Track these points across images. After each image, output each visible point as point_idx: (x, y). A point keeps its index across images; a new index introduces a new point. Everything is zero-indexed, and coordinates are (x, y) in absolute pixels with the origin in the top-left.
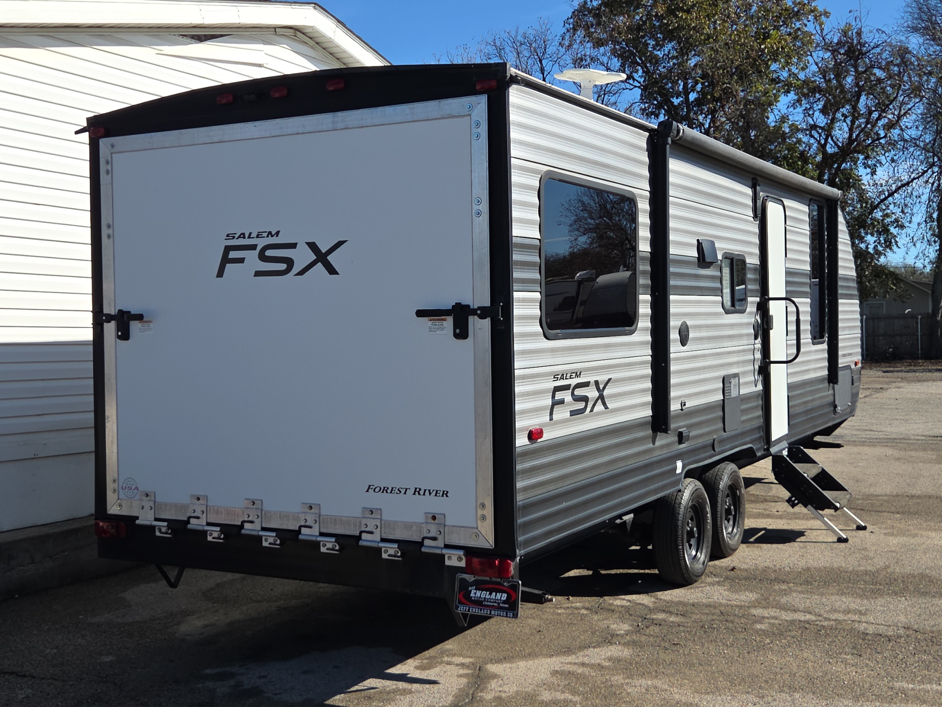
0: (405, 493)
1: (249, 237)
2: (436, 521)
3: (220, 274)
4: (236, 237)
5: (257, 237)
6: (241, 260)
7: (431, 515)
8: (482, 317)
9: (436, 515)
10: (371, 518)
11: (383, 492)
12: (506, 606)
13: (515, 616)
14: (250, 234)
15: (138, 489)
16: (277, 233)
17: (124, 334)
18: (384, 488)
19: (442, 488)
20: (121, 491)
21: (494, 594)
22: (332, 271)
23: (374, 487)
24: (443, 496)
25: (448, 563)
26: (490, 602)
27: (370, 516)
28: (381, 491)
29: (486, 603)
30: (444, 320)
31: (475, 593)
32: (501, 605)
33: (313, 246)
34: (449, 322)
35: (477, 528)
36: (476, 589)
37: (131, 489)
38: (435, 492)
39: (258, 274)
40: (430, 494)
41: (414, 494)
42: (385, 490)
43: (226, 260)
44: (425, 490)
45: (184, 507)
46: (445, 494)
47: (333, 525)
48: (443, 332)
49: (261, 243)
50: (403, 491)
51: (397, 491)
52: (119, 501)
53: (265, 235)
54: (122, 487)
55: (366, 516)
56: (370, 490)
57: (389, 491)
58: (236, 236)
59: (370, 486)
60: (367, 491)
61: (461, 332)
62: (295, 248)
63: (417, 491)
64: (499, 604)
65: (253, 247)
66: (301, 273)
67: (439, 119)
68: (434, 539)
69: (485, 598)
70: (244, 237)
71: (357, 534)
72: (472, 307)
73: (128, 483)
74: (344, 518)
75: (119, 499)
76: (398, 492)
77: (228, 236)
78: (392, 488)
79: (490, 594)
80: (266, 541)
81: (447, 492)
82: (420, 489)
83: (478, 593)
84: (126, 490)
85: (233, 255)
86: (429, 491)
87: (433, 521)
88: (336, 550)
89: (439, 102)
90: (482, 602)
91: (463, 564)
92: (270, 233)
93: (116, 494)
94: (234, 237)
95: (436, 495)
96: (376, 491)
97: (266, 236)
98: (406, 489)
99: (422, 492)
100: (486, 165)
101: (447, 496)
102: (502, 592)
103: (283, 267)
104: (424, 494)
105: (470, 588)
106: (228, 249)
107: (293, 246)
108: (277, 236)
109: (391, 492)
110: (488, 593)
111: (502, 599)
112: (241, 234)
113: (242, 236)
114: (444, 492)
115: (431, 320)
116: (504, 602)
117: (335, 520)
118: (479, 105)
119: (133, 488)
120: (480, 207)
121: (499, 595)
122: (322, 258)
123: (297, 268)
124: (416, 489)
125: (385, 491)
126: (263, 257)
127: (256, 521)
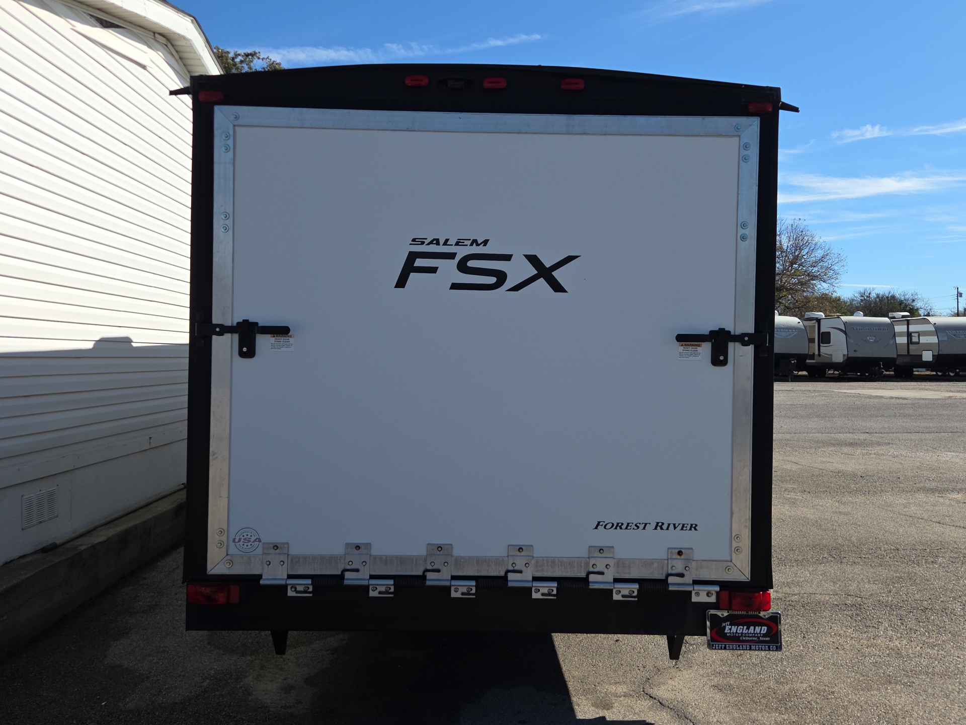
0: (644, 528)
1: (445, 243)
2: (683, 557)
3: (401, 283)
4: (426, 243)
5: (457, 244)
6: (433, 270)
7: (677, 551)
8: (745, 344)
9: (682, 550)
10: (601, 557)
11: (616, 528)
12: (768, 639)
13: (779, 648)
14: (447, 240)
15: (260, 541)
16: (485, 242)
17: (247, 350)
18: (618, 524)
19: (689, 521)
20: (232, 544)
21: (752, 628)
22: (558, 287)
23: (604, 524)
24: (690, 529)
25: (695, 599)
26: (749, 637)
27: (600, 555)
28: (614, 527)
29: (744, 638)
30: (699, 346)
31: (730, 629)
32: (761, 639)
33: (533, 260)
34: (706, 349)
35: (731, 561)
36: (731, 625)
37: (249, 541)
38: (681, 526)
39: (455, 286)
40: (675, 528)
41: (656, 528)
42: (619, 526)
43: (409, 268)
44: (669, 525)
45: (333, 559)
46: (694, 527)
47: (550, 568)
48: (698, 358)
49: (461, 252)
50: (642, 526)
51: (633, 526)
52: (228, 557)
53: (469, 243)
54: (234, 539)
55: (595, 556)
56: (599, 527)
57: (624, 527)
58: (427, 242)
59: (599, 523)
60: (596, 528)
61: (719, 358)
62: (509, 260)
63: (659, 526)
64: (758, 638)
65: (452, 256)
66: (516, 288)
67: (701, 136)
68: (681, 575)
69: (742, 633)
70: (438, 244)
71: (583, 575)
72: (732, 333)
73: (245, 534)
74: (565, 560)
75: (227, 555)
76: (636, 528)
77: (414, 240)
78: (628, 524)
79: (748, 628)
80: (456, 591)
81: (696, 525)
82: (663, 524)
83: (734, 629)
84: (241, 543)
85: (419, 263)
86: (674, 525)
87: (679, 557)
88: (554, 595)
89: (704, 119)
90: (739, 637)
91: (713, 599)
92: (475, 242)
93: (224, 550)
94: (423, 243)
95: (682, 529)
96: (607, 527)
97: (469, 245)
98: (646, 524)
99: (665, 527)
100: (755, 189)
101: (696, 529)
102: (761, 625)
103: (492, 280)
104: (668, 529)
105: (724, 624)
106: (412, 256)
107: (508, 258)
108: (485, 245)
109: (626, 528)
110: (745, 627)
111: (762, 632)
112: (434, 240)
113: (435, 242)
114: (692, 525)
115: (682, 345)
116: (765, 635)
117: (553, 562)
118: (751, 126)
119: (252, 540)
120: (746, 232)
121: (758, 629)
122: (544, 273)
123: (510, 283)
124: (658, 523)
125: (618, 528)
126: (463, 267)
127: (443, 569)
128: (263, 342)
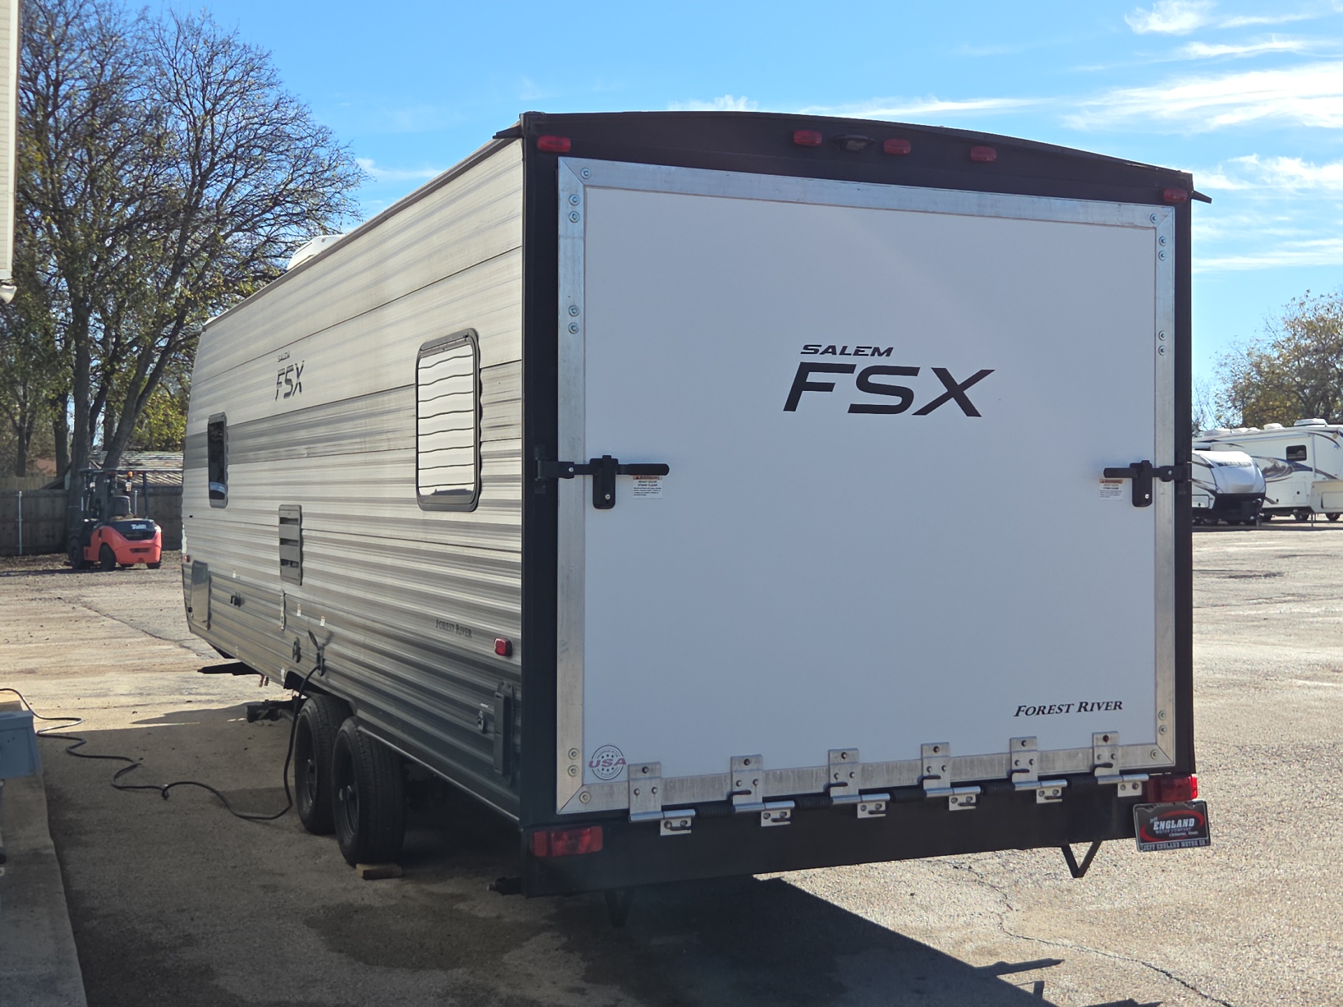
0: (1067, 711)
1: (842, 353)
2: (1109, 743)
3: (791, 405)
4: (820, 352)
5: (856, 353)
6: (828, 387)
7: (1102, 736)
8: (1165, 479)
9: (1108, 735)
10: (1025, 751)
11: (1038, 714)
12: (1196, 833)
13: (1208, 843)
14: (845, 348)
15: (624, 763)
16: (889, 351)
18: (1040, 707)
19: (1113, 699)
20: (588, 770)
21: (1180, 821)
22: (970, 410)
23: (1026, 709)
24: (1115, 709)
25: (1121, 793)
26: (1178, 832)
27: (1023, 748)
28: (1036, 712)
29: (1173, 835)
30: (1120, 482)
31: (1159, 826)
32: (1190, 833)
33: (942, 374)
34: (1126, 485)
35: (1156, 744)
36: (1159, 820)
37: (611, 764)
38: (1105, 705)
39: (854, 409)
40: (1099, 708)
41: (1080, 710)
42: (1041, 710)
43: (800, 385)
44: (1093, 704)
45: (715, 780)
46: (1118, 705)
47: (968, 770)
48: (1118, 498)
49: (862, 363)
50: (1065, 709)
51: (1057, 710)
52: (585, 789)
53: (869, 351)
54: (591, 763)
55: (1018, 749)
56: (1020, 713)
57: (1046, 711)
58: (821, 350)
59: (1020, 708)
60: (1017, 715)
61: (1141, 498)
62: (916, 374)
63: (1083, 707)
64: (1187, 833)
65: (849, 369)
66: (924, 411)
67: (1118, 226)
68: (1109, 765)
69: (1170, 829)
70: (834, 353)
71: (1004, 775)
72: (1153, 467)
73: (605, 755)
74: (985, 757)
75: (583, 785)
76: (1059, 711)
77: (806, 348)
78: (1051, 707)
79: (1176, 823)
80: (863, 810)
81: (1121, 703)
82: (1087, 704)
83: (1162, 825)
84: (600, 767)
85: (813, 377)
86: (1098, 704)
87: (1104, 743)
88: (973, 804)
89: (1120, 205)
90: (1168, 834)
91: (1138, 792)
92: (876, 350)
93: (578, 780)
94: (816, 351)
95: (1106, 709)
96: (1029, 713)
97: (870, 354)
98: (1069, 706)
99: (1089, 708)
100: (1172, 292)
101: (1120, 708)
102: (1189, 817)
103: (896, 401)
104: (1092, 710)
105: (1152, 821)
106: (805, 369)
107: (913, 371)
108: (888, 355)
109: (1049, 713)
110: (1173, 821)
111: (1190, 825)
112: (829, 347)
113: (830, 350)
114: (1116, 703)
115: (1103, 482)
116: (1193, 829)
117: (972, 762)
118: (1165, 216)
119: (614, 762)
120: (1164, 343)
121: (1186, 822)
122: (956, 391)
123: (917, 405)
124: (1081, 703)
125: (1041, 712)
126: (863, 384)
127: (850, 781)
128: (625, 485)
